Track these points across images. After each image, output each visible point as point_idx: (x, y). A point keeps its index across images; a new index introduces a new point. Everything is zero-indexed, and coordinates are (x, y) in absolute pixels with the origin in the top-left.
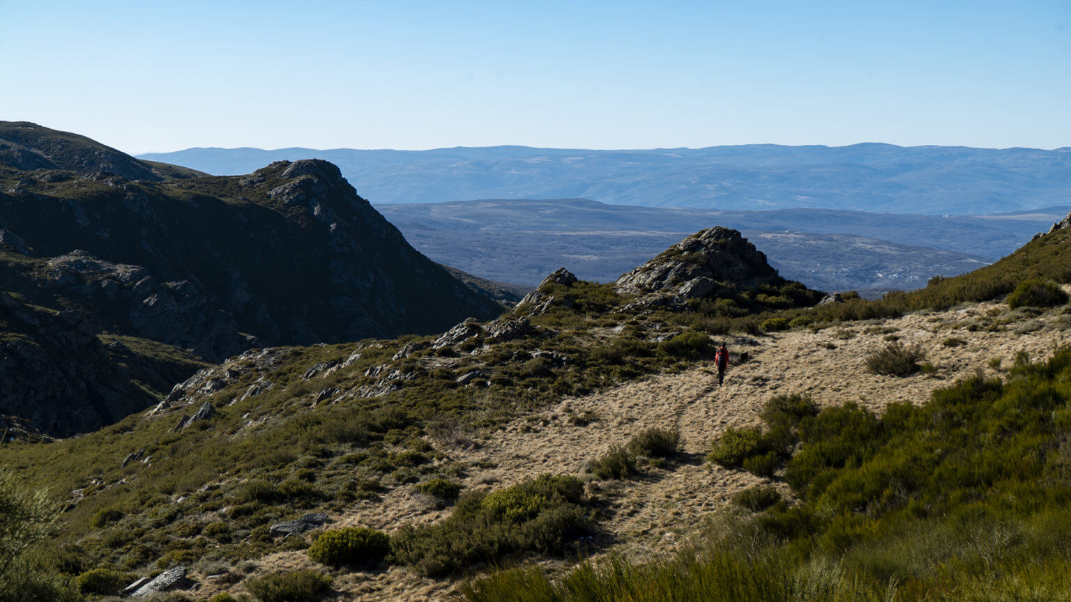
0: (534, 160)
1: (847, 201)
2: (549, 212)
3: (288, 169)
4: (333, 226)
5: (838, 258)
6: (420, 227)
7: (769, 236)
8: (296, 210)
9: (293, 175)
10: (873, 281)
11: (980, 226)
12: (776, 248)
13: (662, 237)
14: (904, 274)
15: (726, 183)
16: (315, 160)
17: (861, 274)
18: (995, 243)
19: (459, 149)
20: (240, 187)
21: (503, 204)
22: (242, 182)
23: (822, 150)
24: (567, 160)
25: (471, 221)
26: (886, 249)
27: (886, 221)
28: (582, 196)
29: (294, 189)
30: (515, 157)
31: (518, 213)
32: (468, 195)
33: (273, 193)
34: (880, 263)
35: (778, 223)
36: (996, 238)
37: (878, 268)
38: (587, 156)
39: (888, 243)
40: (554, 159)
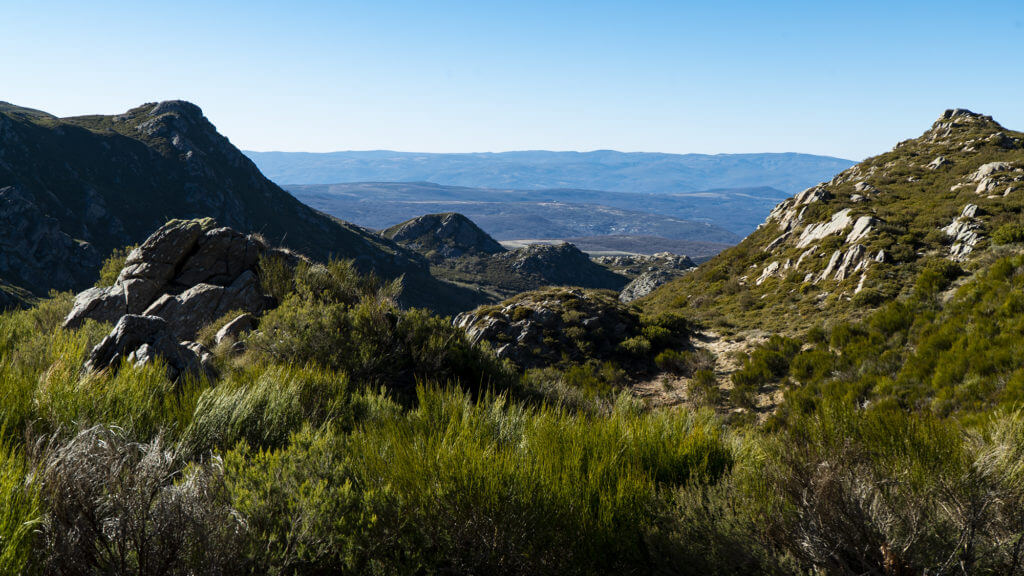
0: (395, 159)
1: (589, 184)
2: (404, 190)
3: (156, 108)
4: (189, 154)
5: (587, 218)
6: (321, 198)
7: (544, 204)
8: (157, 141)
9: (158, 113)
10: (609, 232)
11: (673, 200)
12: (549, 211)
13: (476, 205)
14: (628, 229)
15: (516, 174)
16: (179, 101)
17: (602, 228)
18: (681, 211)
19: (349, 152)
20: (113, 123)
21: (375, 184)
22: (115, 119)
23: (575, 154)
24: (416, 159)
25: (353, 195)
26: (617, 213)
27: (616, 197)
28: (428, 181)
29: (157, 123)
30: (384, 157)
31: (384, 190)
32: (353, 179)
33: (140, 127)
34: (613, 221)
35: (549, 197)
36: (682, 208)
37: (611, 224)
38: (429, 157)
39: (619, 209)
40: (408, 160)
